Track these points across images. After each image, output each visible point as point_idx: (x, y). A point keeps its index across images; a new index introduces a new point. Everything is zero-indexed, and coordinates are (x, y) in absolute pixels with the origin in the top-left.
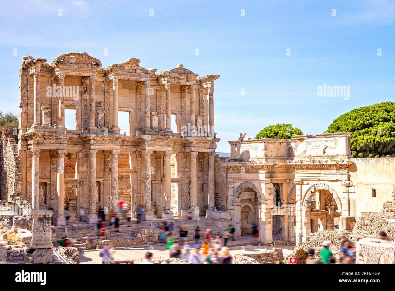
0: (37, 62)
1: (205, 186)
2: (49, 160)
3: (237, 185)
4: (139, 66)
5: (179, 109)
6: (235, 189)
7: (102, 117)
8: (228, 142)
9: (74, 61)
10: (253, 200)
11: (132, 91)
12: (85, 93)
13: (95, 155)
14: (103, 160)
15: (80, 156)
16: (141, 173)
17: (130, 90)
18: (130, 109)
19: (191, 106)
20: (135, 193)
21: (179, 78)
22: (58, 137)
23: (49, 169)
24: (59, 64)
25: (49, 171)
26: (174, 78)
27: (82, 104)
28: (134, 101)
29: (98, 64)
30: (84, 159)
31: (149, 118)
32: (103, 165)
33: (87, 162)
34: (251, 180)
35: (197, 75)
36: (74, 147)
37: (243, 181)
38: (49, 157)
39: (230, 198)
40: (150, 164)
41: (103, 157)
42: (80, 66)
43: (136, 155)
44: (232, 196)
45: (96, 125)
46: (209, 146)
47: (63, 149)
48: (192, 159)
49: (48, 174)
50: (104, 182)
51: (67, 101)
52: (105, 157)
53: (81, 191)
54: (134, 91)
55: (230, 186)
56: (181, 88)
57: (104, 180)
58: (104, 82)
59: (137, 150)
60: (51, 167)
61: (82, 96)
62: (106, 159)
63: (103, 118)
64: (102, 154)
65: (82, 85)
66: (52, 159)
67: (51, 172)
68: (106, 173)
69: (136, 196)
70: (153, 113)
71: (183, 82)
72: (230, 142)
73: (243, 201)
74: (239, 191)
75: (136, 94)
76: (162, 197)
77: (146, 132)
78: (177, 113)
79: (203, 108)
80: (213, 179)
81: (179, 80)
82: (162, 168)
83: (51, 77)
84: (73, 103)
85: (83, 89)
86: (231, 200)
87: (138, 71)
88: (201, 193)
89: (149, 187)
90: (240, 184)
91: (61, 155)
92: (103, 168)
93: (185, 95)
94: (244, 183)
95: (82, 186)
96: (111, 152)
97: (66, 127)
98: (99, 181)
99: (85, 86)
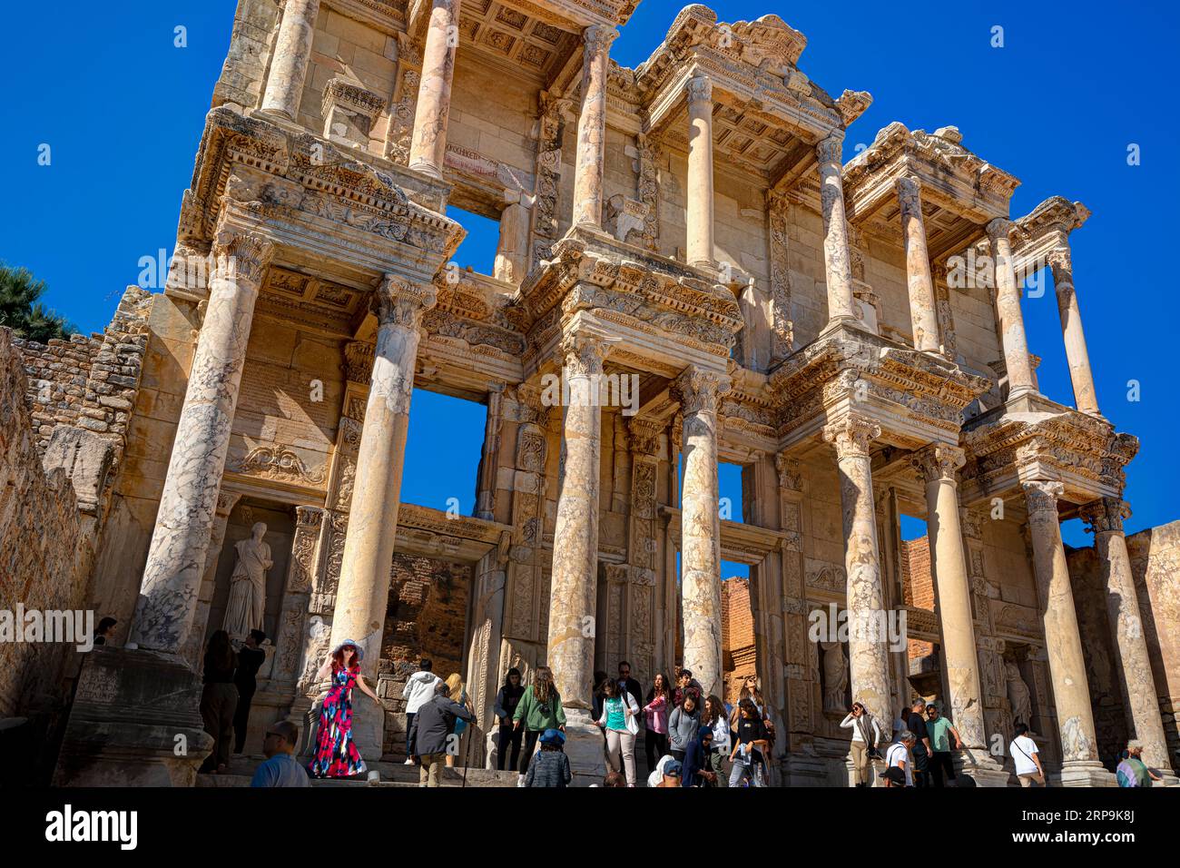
7: (633, 230)
11: (749, 213)
12: (551, 148)
14: (622, 462)
15: (508, 415)
16: (802, 563)
17: (743, 206)
20: (779, 660)
21: (949, 173)
25: (324, 447)
26: (933, 165)
27: (533, 190)
28: (761, 252)
30: (530, 429)
32: (620, 485)
33: (541, 452)
36: (480, 357)
41: (621, 443)
43: (778, 472)
45: (608, 228)
50: (625, 572)
51: (465, 153)
52: (635, 447)
53: (498, 597)
54: (759, 215)
57: (625, 562)
58: (634, 138)
59: (779, 451)
60: (335, 431)
61: (535, 158)
62: (638, 458)
63: (636, 236)
65: (540, 117)
66: (347, 389)
68: (638, 526)
69: (785, 679)
71: (964, 194)
75: (767, 228)
81: (950, 180)
83: (397, 36)
84: (495, 174)
85: (543, 132)
87: (794, 82)
92: (621, 496)
93: (947, 290)
95: (506, 571)
98: (600, 564)
99: (556, 124)
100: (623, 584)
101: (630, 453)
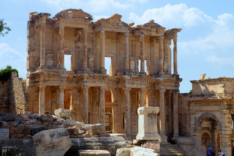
0: (43, 16)
1: (170, 117)
2: (51, 95)
3: (198, 115)
4: (121, 21)
5: (149, 56)
6: (197, 119)
7: (92, 61)
8: (190, 81)
9: (72, 16)
10: (210, 128)
11: (114, 41)
12: (78, 42)
13: (88, 91)
14: (92, 96)
16: (120, 106)
17: (112, 40)
18: (112, 55)
19: (160, 53)
20: (116, 122)
21: (150, 30)
22: (59, 76)
23: (50, 101)
24: (61, 17)
25: (51, 103)
26: (147, 30)
27: (76, 51)
28: (115, 49)
29: (90, 18)
30: (78, 94)
31: (128, 62)
32: (91, 99)
33: (79, 97)
34: (212, 111)
35: (165, 28)
36: (70, 84)
37: (204, 113)
38: (51, 92)
39: (193, 126)
40: (129, 98)
41: (91, 92)
42: (76, 20)
43: (117, 91)
44: (194, 124)
45: (88, 67)
46: (174, 85)
47: (64, 85)
48: (160, 95)
49: (49, 106)
50: (92, 113)
54: (115, 41)
55: (192, 116)
56: (151, 39)
57: (92, 111)
58: (92, 33)
59: (117, 88)
60: (52, 101)
61: (76, 44)
62: (94, 95)
64: (91, 90)
65: (76, 35)
66: (53, 94)
67: (52, 104)
68: (94, 105)
69: (117, 125)
70: (131, 58)
71: (154, 34)
72: (191, 82)
73: (203, 129)
74: (200, 120)
75: (117, 43)
76: (137, 126)
77: (127, 73)
78: (148, 59)
79: (167, 55)
80: (177, 111)
81: (151, 32)
82: (136, 102)
83: (52, 29)
84: (69, 50)
85: (76, 39)
86: (193, 128)
87: (120, 25)
88: (167, 123)
89: (128, 117)
90: (201, 115)
91: (61, 90)
92: (92, 101)
93: (154, 44)
94: (204, 114)
95: (76, 116)
96: (99, 88)
97: (65, 68)
98: (89, 112)
99: (79, 36)
100: (92, 115)
101: (93, 94)
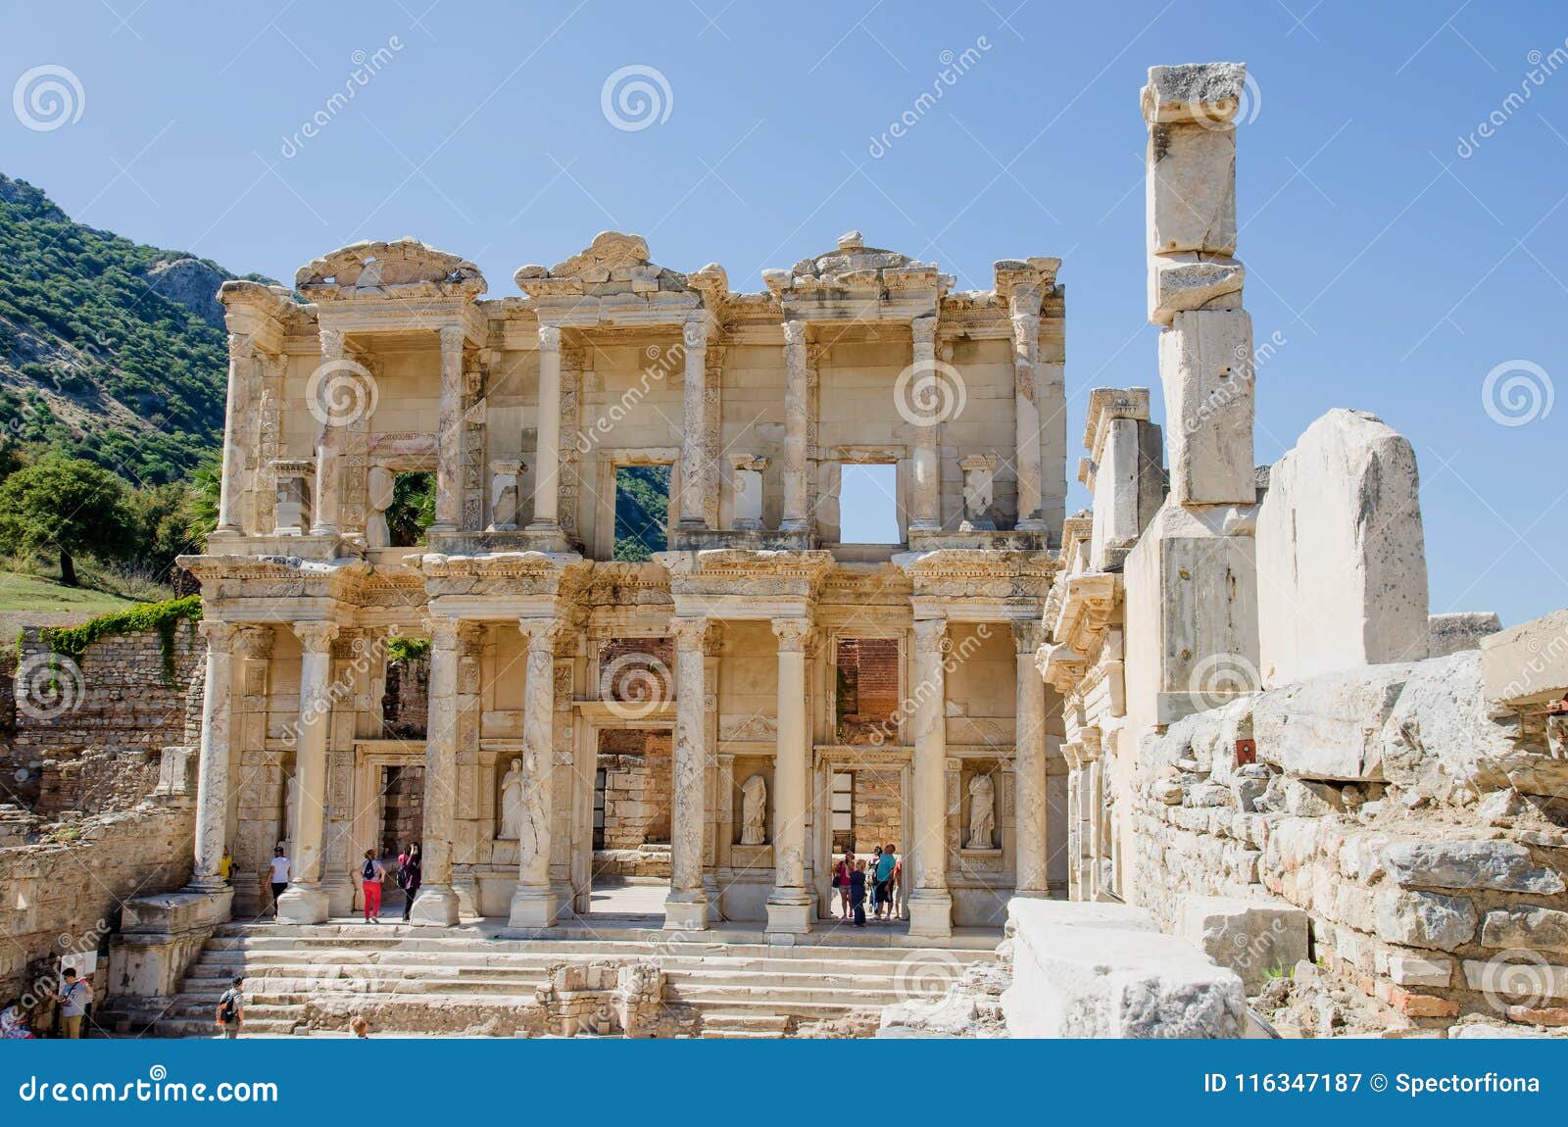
7: (507, 488)
9: (376, 278)
11: (681, 377)
12: (476, 402)
13: (453, 641)
17: (674, 372)
21: (842, 294)
26: (820, 294)
46: (1010, 593)
63: (509, 493)
70: (737, 458)
71: (865, 312)
81: (843, 303)
85: (472, 387)
87: (639, 286)
